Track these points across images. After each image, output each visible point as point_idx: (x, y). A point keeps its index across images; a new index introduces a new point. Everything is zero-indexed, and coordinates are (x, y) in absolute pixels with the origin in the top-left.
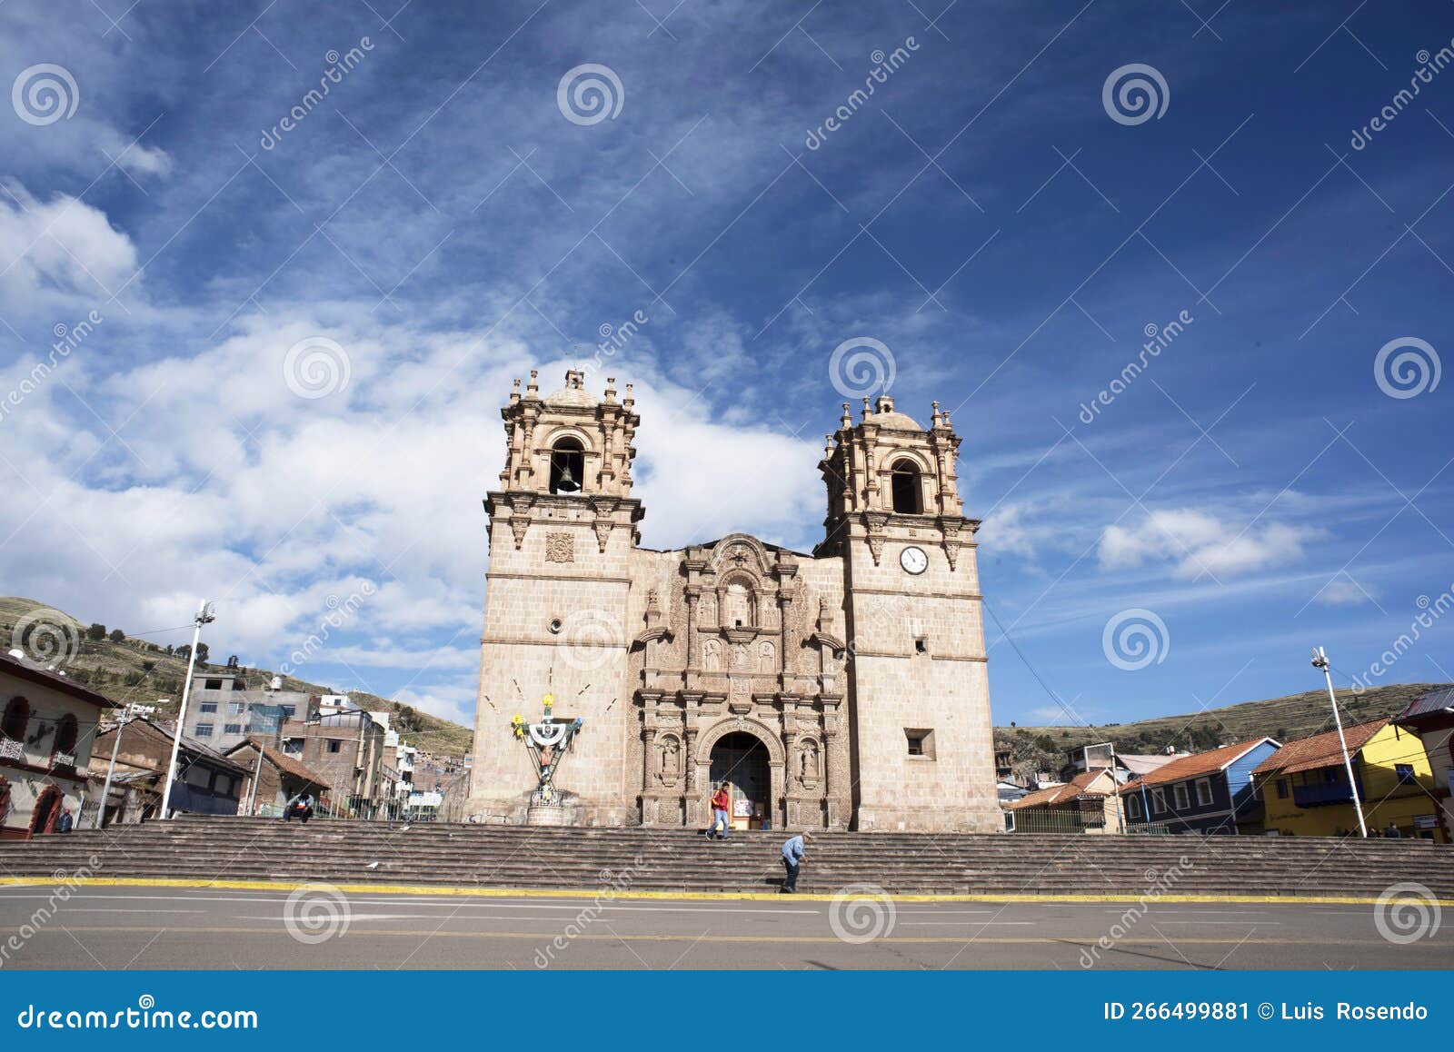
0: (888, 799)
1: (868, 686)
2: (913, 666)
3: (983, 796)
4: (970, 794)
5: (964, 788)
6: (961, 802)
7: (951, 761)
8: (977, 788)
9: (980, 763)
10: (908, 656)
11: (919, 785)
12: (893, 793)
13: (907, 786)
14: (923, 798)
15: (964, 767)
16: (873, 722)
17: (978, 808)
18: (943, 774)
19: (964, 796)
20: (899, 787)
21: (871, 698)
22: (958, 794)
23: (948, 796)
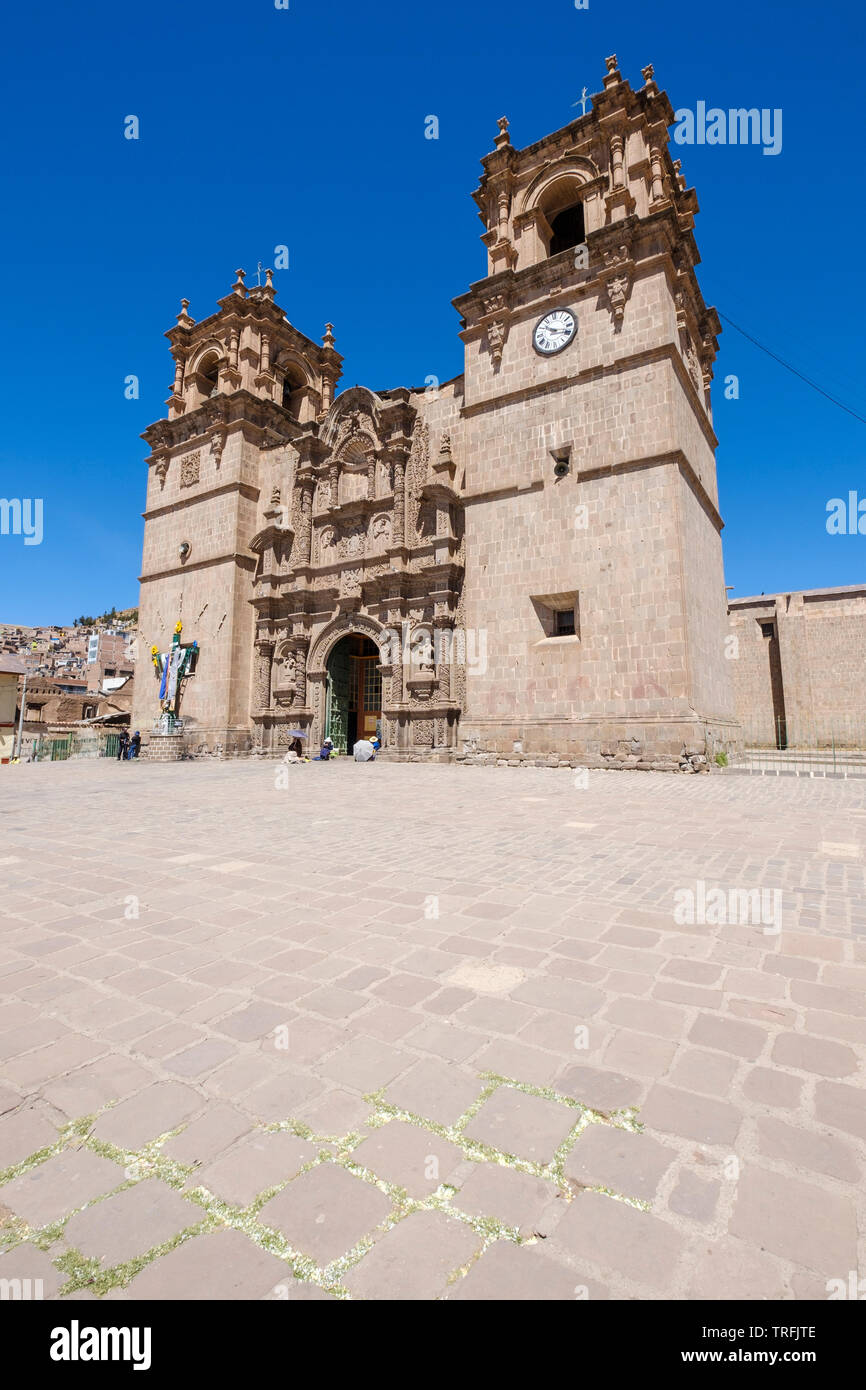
0: (502, 707)
1: (481, 544)
2: (548, 498)
3: (662, 693)
4: (639, 693)
5: (626, 682)
6: (622, 708)
7: (606, 639)
8: (652, 680)
9: (659, 637)
10: (538, 486)
11: (552, 684)
12: (511, 697)
13: (531, 686)
14: (558, 700)
15: (629, 646)
16: (486, 595)
17: (652, 714)
18: (590, 661)
19: (626, 696)
20: (521, 689)
21: (484, 561)
22: (616, 693)
23: (598, 698)
